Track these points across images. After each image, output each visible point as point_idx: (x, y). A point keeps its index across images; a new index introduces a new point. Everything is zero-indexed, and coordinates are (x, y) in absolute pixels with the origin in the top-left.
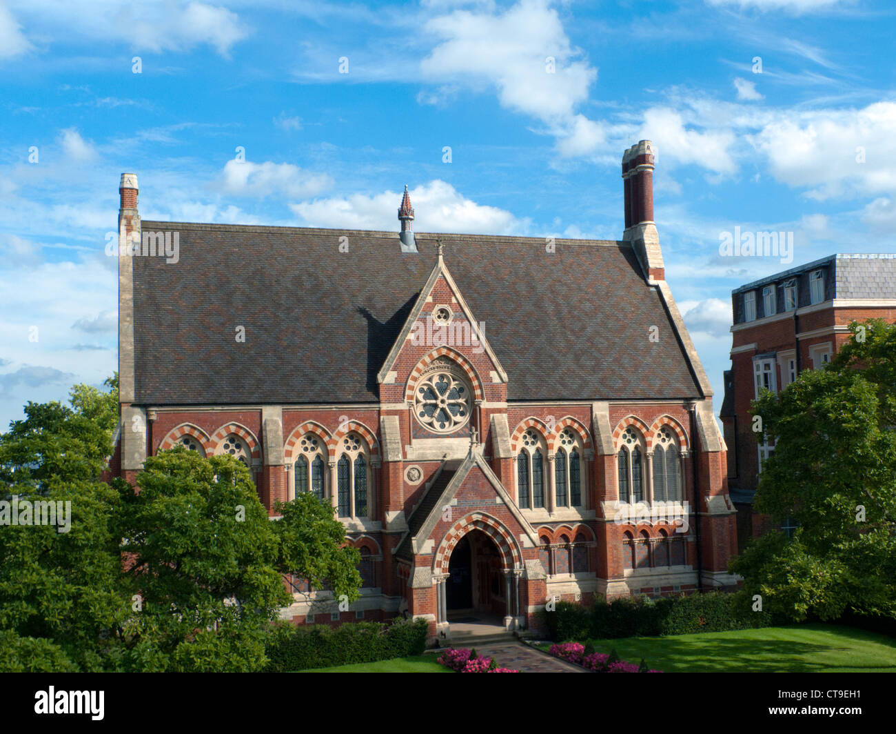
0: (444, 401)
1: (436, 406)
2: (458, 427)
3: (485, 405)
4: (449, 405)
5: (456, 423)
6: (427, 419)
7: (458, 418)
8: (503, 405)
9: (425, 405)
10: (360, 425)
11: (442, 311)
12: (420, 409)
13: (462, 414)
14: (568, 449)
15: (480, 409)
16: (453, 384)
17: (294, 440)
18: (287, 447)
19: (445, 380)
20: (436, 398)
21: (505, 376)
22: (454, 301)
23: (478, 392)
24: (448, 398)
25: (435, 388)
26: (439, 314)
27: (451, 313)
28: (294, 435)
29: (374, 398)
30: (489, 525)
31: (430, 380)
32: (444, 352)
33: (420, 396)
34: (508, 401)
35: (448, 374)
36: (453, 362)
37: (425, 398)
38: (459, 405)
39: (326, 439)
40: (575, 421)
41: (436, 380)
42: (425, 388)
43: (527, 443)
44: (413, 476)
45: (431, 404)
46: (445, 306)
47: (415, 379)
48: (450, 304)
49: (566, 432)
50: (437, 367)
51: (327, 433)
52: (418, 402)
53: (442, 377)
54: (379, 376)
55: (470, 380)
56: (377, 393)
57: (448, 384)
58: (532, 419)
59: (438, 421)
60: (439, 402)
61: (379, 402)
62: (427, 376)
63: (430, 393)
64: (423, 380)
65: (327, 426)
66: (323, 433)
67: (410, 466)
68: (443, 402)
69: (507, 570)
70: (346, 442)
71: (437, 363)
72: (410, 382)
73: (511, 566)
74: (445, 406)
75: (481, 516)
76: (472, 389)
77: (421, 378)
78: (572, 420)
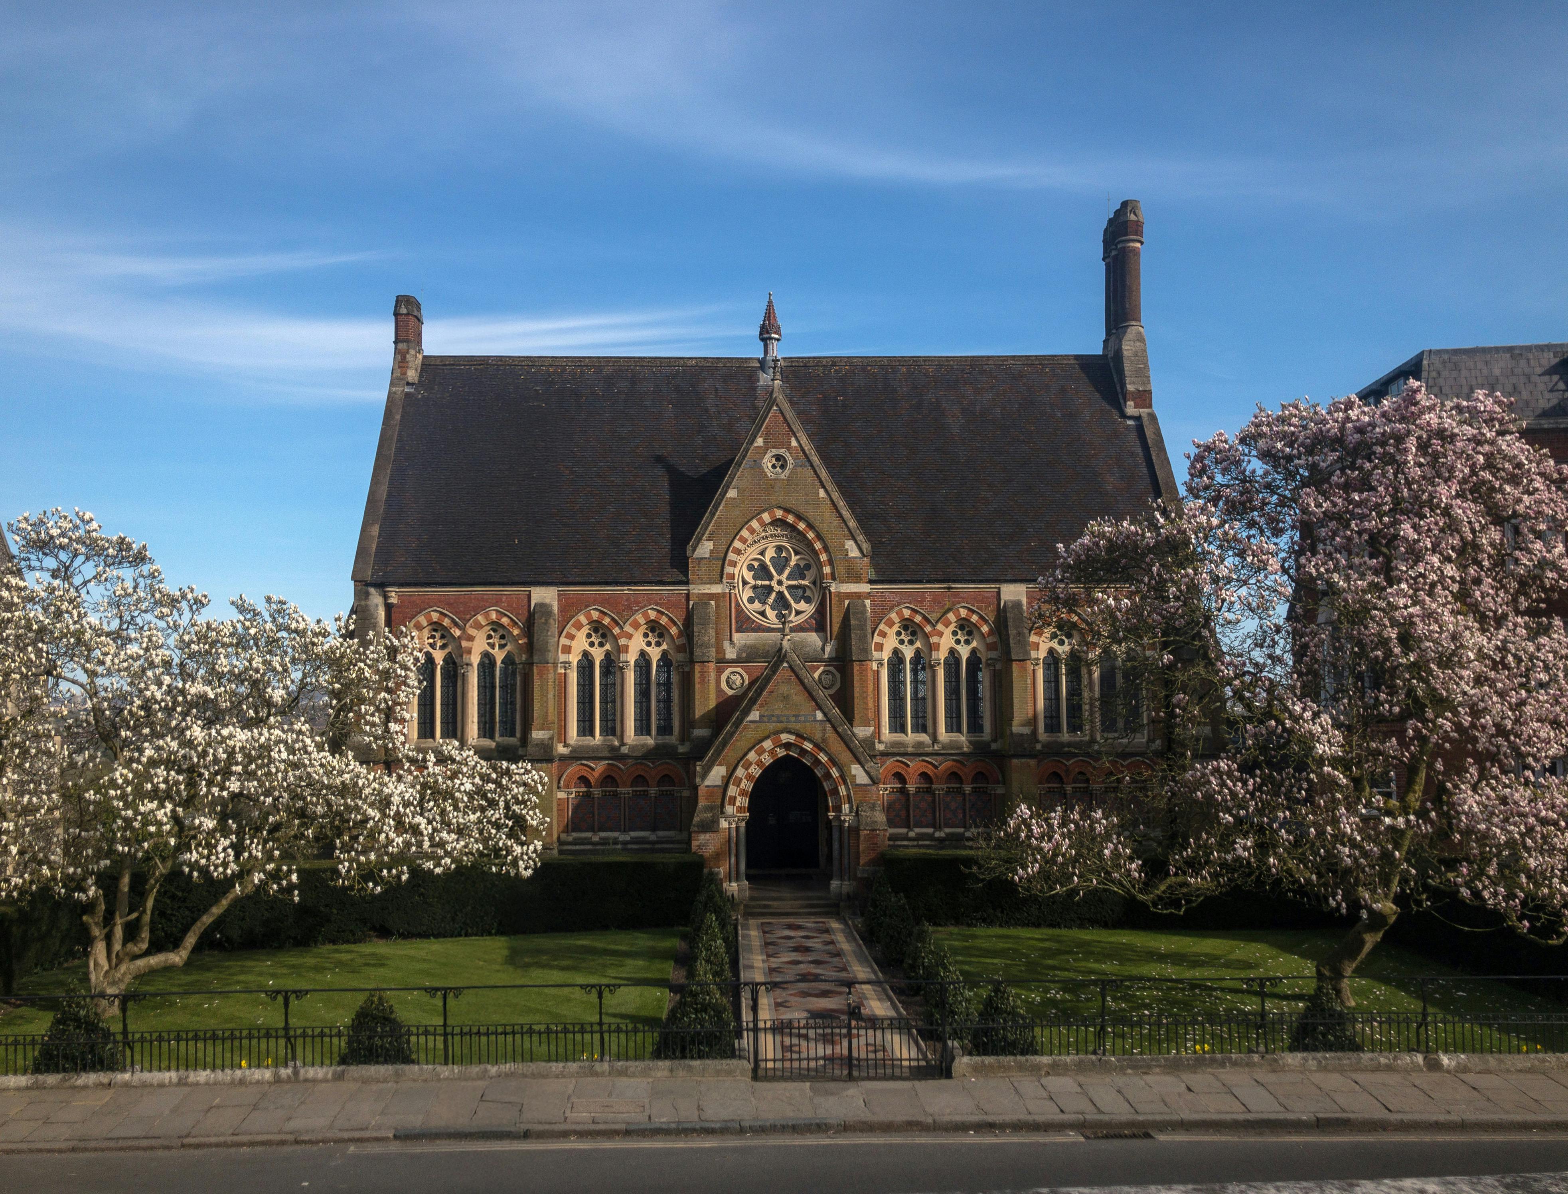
0: (782, 583)
1: (770, 589)
2: (801, 618)
3: (837, 588)
4: (789, 588)
5: (798, 613)
6: (757, 607)
7: (802, 606)
8: (865, 588)
9: (755, 587)
10: (663, 613)
11: (778, 458)
12: (747, 593)
13: (808, 600)
14: (964, 652)
15: (830, 592)
16: (794, 560)
17: (573, 631)
18: (564, 641)
19: (784, 554)
20: (770, 578)
21: (865, 546)
22: (794, 443)
23: (827, 570)
24: (788, 579)
25: (769, 563)
26: (774, 461)
27: (790, 461)
28: (573, 625)
29: (682, 578)
30: (807, 751)
31: (762, 553)
32: (779, 514)
33: (748, 576)
34: (871, 582)
35: (787, 545)
36: (793, 528)
37: (755, 578)
38: (804, 588)
39: (616, 631)
40: (973, 612)
41: (770, 553)
42: (756, 564)
43: (902, 642)
44: (734, 683)
45: (763, 586)
46: (782, 451)
47: (738, 552)
48: (789, 448)
49: (962, 627)
50: (771, 536)
51: (617, 624)
52: (745, 583)
53: (779, 549)
54: (689, 548)
55: (816, 553)
56: (685, 572)
57: (787, 560)
58: (907, 607)
59: (773, 609)
60: (774, 584)
61: (687, 583)
62: (758, 547)
63: (762, 571)
64: (752, 553)
65: (618, 614)
66: (612, 623)
67: (730, 670)
68: (780, 583)
69: (831, 814)
70: (646, 635)
71: (771, 530)
72: (731, 556)
73: (838, 809)
74: (783, 589)
75: (793, 737)
76: (820, 565)
77: (749, 550)
78: (969, 610)
